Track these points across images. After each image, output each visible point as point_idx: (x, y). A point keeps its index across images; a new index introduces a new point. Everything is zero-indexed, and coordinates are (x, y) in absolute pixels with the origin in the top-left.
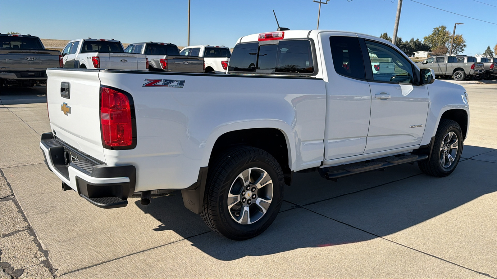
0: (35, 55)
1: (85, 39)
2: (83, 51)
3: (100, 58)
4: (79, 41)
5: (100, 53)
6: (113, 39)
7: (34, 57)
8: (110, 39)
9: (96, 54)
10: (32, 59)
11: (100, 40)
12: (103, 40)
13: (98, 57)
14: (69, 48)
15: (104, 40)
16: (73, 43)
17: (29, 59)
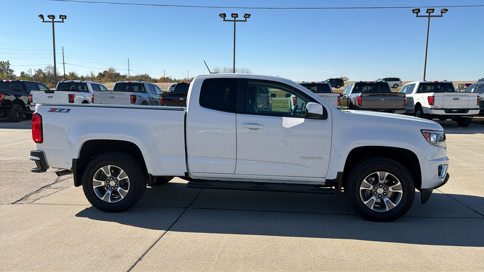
0: (386, 97)
1: (421, 82)
2: (419, 91)
3: (435, 97)
4: (415, 84)
5: (435, 93)
6: (445, 81)
7: (386, 98)
8: (443, 81)
9: (431, 94)
10: (384, 100)
11: (434, 82)
12: (436, 82)
13: (433, 97)
14: (406, 89)
15: (438, 81)
16: (409, 85)
17: (382, 99)
